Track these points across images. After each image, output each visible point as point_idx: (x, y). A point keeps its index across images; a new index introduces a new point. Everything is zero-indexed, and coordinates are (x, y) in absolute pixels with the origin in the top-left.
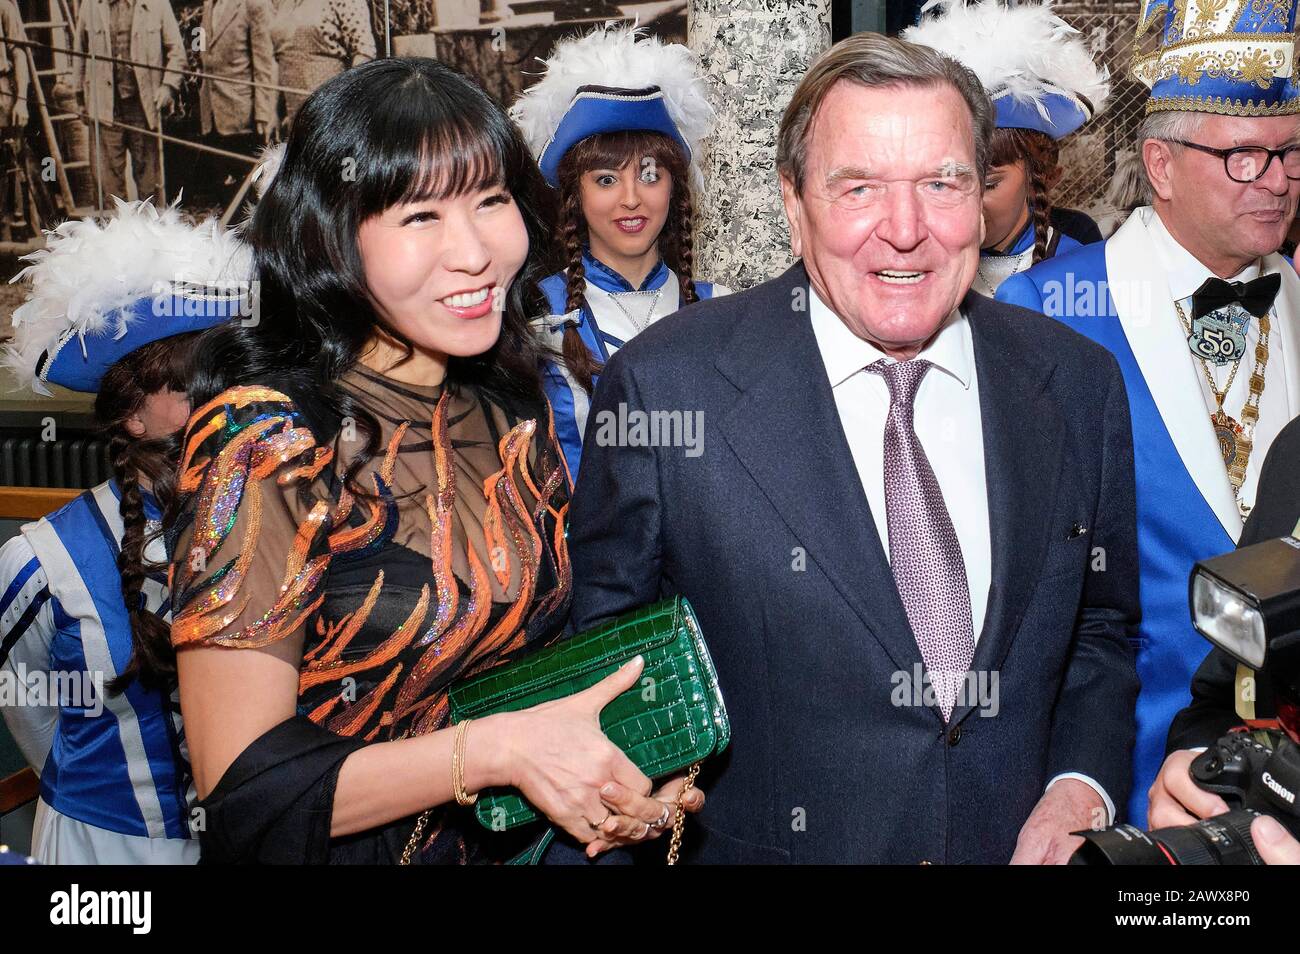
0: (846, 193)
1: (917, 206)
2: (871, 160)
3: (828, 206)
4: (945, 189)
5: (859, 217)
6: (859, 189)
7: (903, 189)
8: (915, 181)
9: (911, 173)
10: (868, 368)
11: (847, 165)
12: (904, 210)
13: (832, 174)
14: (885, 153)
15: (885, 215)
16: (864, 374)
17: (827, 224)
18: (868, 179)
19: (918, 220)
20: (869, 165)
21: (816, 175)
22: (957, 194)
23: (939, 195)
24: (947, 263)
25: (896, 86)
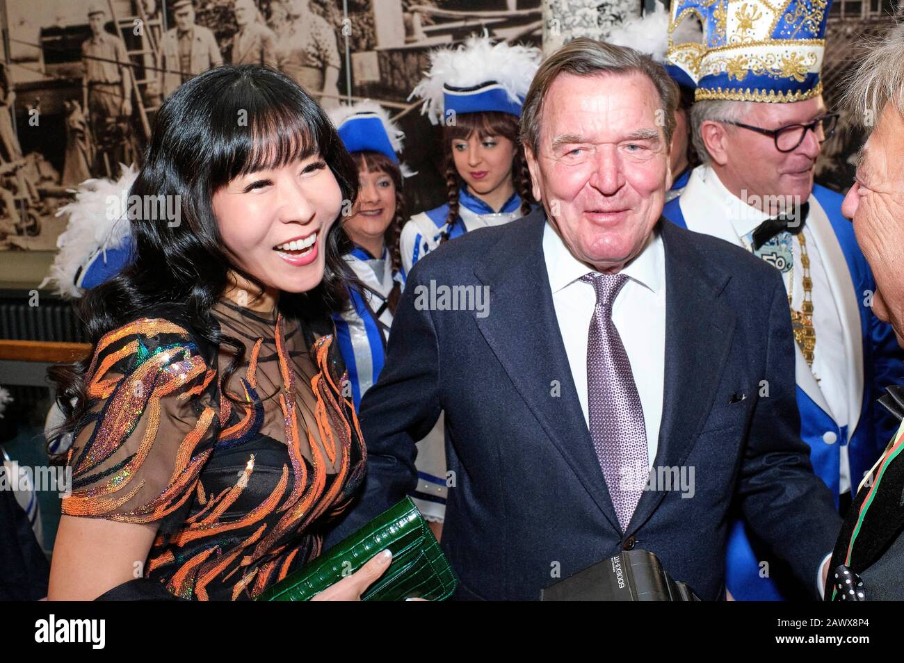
0: (566, 154)
1: (617, 161)
2: (583, 129)
3: (554, 163)
4: (638, 150)
5: (577, 171)
6: (575, 151)
7: (607, 149)
8: (617, 143)
9: (614, 138)
10: (583, 278)
11: (566, 133)
12: (608, 163)
13: (556, 140)
14: (593, 123)
15: (595, 169)
16: (579, 282)
17: (553, 176)
18: (581, 143)
19: (618, 172)
20: (582, 133)
21: (546, 141)
22: (648, 153)
23: (634, 153)
24: (640, 202)
25: (602, 75)
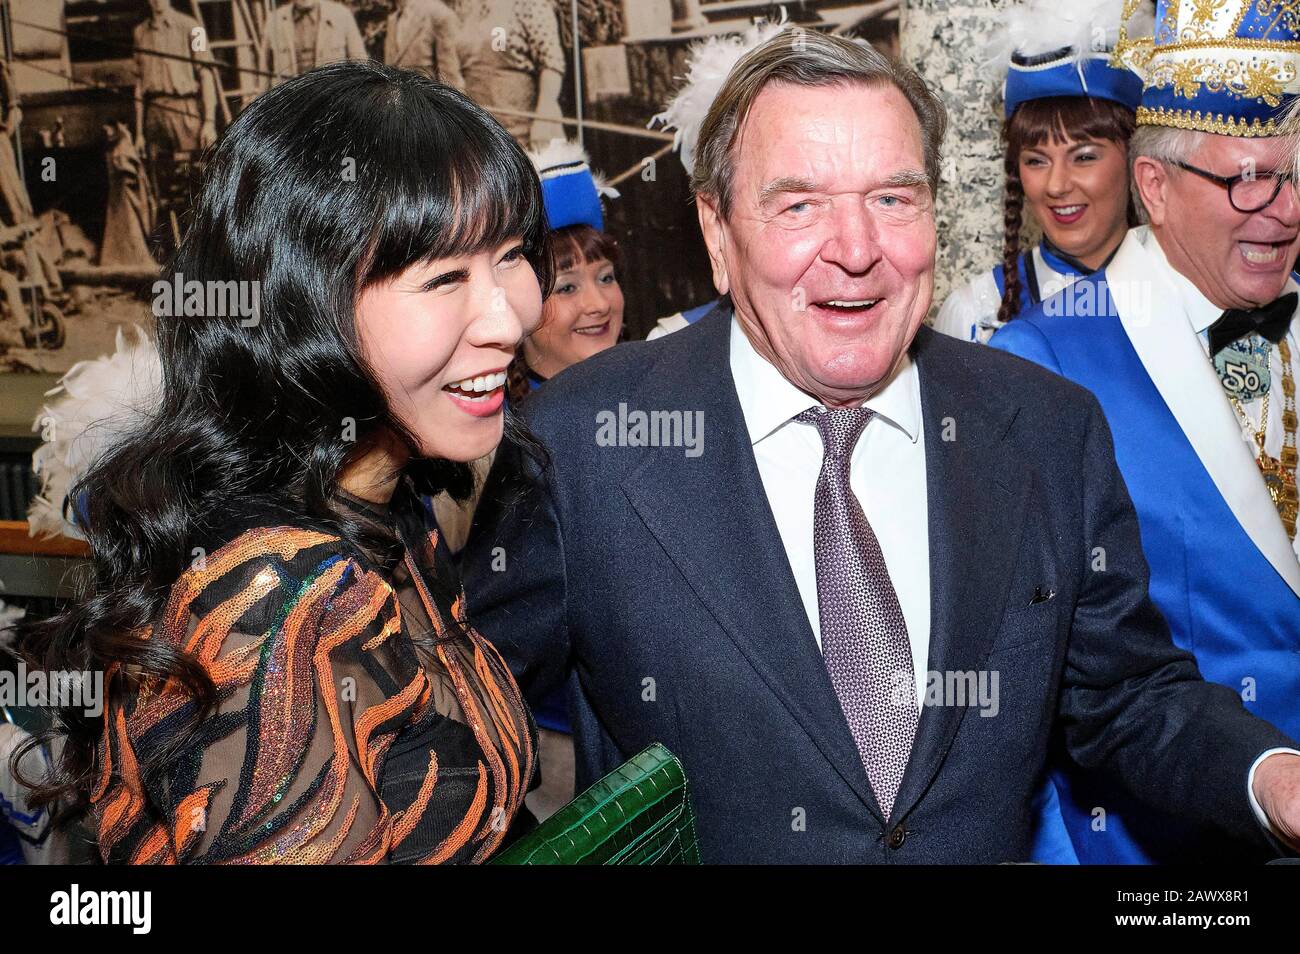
0: (784, 211)
1: (869, 223)
2: (814, 169)
3: (761, 227)
4: (897, 205)
5: (801, 238)
6: (797, 207)
7: (851, 200)
8: (864, 193)
9: (859, 183)
10: (799, 417)
11: (785, 176)
12: (854, 225)
13: (768, 187)
14: (829, 160)
15: (832, 233)
16: (794, 425)
17: (761, 248)
18: (810, 191)
19: (871, 237)
20: (811, 175)
21: (745, 193)
22: (912, 210)
23: (891, 210)
24: (901, 289)
25: (838, 83)
